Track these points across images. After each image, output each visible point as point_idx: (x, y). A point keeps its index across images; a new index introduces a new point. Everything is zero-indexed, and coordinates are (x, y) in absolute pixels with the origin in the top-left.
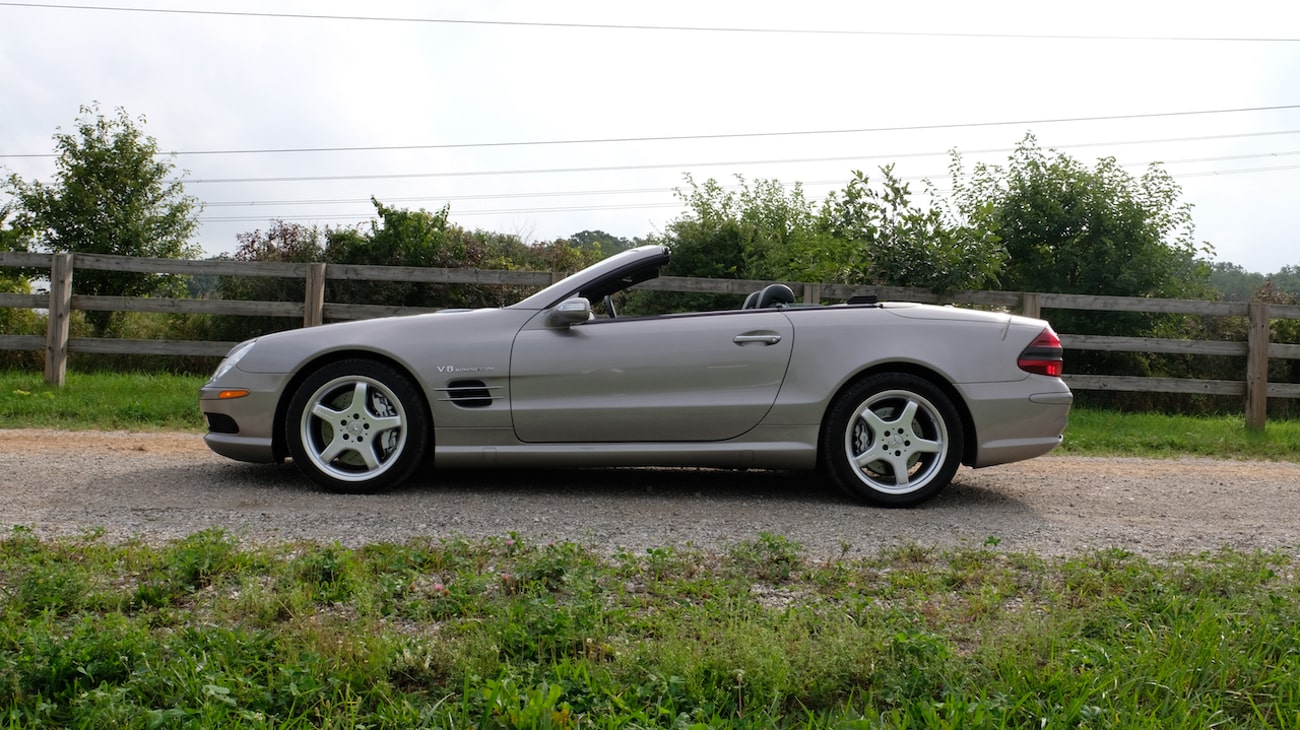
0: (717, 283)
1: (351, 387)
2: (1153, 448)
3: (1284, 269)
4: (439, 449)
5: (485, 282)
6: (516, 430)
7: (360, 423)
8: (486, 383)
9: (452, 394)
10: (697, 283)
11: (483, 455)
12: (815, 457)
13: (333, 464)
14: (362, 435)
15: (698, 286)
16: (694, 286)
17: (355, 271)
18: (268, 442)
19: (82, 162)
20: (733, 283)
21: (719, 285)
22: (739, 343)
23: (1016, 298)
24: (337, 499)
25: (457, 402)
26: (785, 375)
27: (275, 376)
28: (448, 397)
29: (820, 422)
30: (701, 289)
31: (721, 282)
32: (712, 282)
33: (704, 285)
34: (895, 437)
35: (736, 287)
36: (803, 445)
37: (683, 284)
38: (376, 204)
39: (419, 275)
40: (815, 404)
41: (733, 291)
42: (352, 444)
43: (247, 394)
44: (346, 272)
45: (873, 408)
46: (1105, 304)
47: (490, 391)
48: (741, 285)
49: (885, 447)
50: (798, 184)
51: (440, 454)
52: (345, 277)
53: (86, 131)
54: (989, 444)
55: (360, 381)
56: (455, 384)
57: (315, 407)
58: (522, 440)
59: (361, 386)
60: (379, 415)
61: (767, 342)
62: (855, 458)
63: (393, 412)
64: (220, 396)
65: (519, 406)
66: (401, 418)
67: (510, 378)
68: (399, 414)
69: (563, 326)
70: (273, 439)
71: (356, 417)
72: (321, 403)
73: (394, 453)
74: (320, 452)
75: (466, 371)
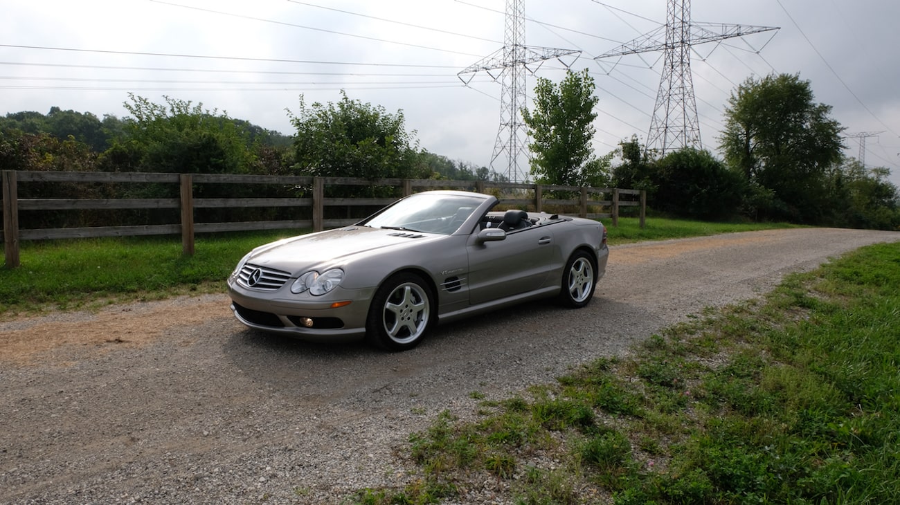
0: (271, 178)
4: (440, 316)
5: (136, 181)
7: (408, 310)
8: (458, 278)
9: (447, 286)
10: (261, 178)
11: (457, 315)
12: (561, 291)
13: (397, 336)
15: (262, 180)
16: (260, 180)
18: (363, 330)
20: (279, 178)
22: (540, 244)
25: (449, 290)
27: (366, 290)
28: (445, 288)
29: (562, 276)
31: (273, 177)
32: (269, 177)
33: (265, 179)
34: (580, 278)
35: (281, 180)
36: (556, 287)
37: (254, 179)
40: (563, 267)
43: (350, 303)
47: (460, 282)
48: (283, 179)
49: (577, 282)
51: (441, 319)
54: (600, 275)
55: (407, 285)
56: (447, 280)
57: (388, 305)
58: (471, 305)
59: (408, 288)
60: (415, 304)
61: (548, 242)
62: (570, 288)
63: (418, 300)
64: (332, 307)
65: (472, 287)
66: (425, 303)
67: (468, 273)
68: (422, 301)
69: (480, 243)
70: (367, 327)
71: (407, 306)
72: (389, 301)
73: (422, 323)
74: (390, 330)
75: (452, 273)
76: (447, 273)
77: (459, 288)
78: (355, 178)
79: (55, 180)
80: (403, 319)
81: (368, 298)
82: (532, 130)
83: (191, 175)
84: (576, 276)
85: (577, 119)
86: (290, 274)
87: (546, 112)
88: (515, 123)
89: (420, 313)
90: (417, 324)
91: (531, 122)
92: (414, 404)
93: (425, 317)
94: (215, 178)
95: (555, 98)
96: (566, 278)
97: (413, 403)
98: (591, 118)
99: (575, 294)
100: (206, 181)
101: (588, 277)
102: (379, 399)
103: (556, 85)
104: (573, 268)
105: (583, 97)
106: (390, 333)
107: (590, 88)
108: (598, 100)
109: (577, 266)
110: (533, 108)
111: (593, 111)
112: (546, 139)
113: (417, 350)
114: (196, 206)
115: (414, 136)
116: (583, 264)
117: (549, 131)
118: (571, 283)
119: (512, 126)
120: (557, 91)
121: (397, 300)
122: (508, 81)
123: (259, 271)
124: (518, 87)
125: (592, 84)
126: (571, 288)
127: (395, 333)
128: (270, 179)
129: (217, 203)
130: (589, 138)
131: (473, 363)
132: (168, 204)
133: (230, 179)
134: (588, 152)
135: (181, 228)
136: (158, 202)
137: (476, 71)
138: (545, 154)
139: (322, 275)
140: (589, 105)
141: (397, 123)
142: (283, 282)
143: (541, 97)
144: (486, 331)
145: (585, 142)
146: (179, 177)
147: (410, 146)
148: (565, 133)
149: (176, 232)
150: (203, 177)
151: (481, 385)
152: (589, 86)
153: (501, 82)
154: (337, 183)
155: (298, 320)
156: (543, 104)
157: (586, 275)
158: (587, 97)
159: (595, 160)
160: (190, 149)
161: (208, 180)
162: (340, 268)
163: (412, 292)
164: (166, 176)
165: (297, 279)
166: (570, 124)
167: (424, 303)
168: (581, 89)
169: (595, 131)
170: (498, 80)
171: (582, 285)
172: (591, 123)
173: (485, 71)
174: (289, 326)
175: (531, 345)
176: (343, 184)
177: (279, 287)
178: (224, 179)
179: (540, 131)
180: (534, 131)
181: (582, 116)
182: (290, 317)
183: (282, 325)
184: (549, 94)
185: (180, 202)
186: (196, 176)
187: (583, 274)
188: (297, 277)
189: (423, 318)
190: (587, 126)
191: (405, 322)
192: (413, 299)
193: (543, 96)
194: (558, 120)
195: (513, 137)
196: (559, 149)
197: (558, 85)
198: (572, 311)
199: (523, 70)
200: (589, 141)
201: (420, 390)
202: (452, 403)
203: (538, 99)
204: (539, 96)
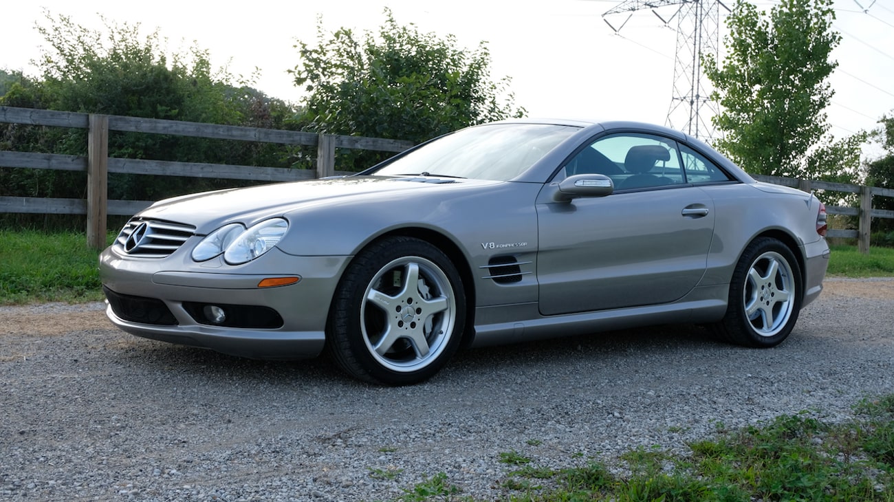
0: (246, 130)
1: (403, 269)
4: (479, 329)
6: (541, 303)
7: (413, 307)
8: (517, 259)
9: (493, 271)
10: (228, 130)
11: (514, 331)
12: (724, 313)
13: (387, 356)
15: (230, 134)
16: (226, 133)
18: (320, 336)
20: (260, 132)
21: (248, 133)
25: (496, 280)
27: (331, 258)
28: (488, 275)
29: (730, 281)
30: (231, 136)
31: (250, 130)
32: (242, 130)
33: (235, 133)
34: (766, 290)
35: (262, 136)
36: (720, 303)
37: (216, 131)
40: (729, 266)
41: (259, 139)
47: (520, 267)
48: (267, 134)
49: (761, 299)
51: (480, 334)
54: (810, 292)
55: (413, 261)
56: (493, 260)
57: (372, 294)
58: (542, 314)
59: (413, 269)
60: (428, 299)
61: (701, 215)
62: (747, 309)
63: (434, 293)
64: (259, 286)
65: (547, 279)
66: (448, 300)
67: (537, 252)
68: (443, 295)
69: (565, 201)
70: (328, 330)
71: (410, 301)
72: (373, 287)
73: (440, 337)
74: (374, 343)
75: (506, 247)
76: (494, 247)
77: (519, 278)
78: (392, 141)
80: (400, 324)
81: (332, 273)
82: (719, 91)
83: (107, 119)
84: (759, 287)
85: (801, 71)
86: (194, 227)
87: (745, 61)
88: (698, 96)
89: (437, 318)
90: (430, 339)
91: (718, 78)
92: (382, 463)
93: (448, 326)
94: (148, 125)
95: (761, 37)
96: (739, 288)
97: (380, 461)
98: (827, 70)
99: (759, 322)
100: (133, 129)
101: (785, 291)
102: (317, 450)
103: (764, 14)
104: (752, 271)
105: (813, 36)
106: (372, 350)
107: (827, 18)
108: (840, 38)
109: (763, 267)
110: (724, 56)
111: (831, 59)
112: (745, 109)
113: (426, 387)
114: (113, 170)
115: (506, 87)
116: (774, 265)
117: (750, 93)
118: (749, 299)
119: (692, 103)
120: (766, 22)
121: (390, 286)
122: (688, 25)
123: (146, 225)
124: (704, 35)
125: (829, 10)
126: (750, 309)
127: (385, 350)
128: (243, 133)
129: (151, 167)
130: (822, 105)
131: (528, 410)
132: (66, 163)
133: (174, 128)
134: (819, 131)
135: (86, 205)
136: (49, 159)
137: (633, 10)
138: (740, 132)
139: (251, 230)
140: (824, 48)
141: (478, 66)
142: (180, 243)
143: (736, 35)
144: (571, 368)
145: (815, 112)
146: (88, 119)
147: (497, 101)
148: (779, 96)
149: (77, 211)
150: (128, 122)
151: (530, 444)
152: (824, 13)
153: (676, 28)
154: (359, 146)
155: (199, 311)
156: (741, 46)
157: (780, 287)
158: (820, 33)
159: (832, 144)
160: (126, 90)
161: (136, 127)
162: (283, 218)
163: (422, 275)
164: (64, 116)
165: (205, 236)
166: (787, 81)
167: (446, 300)
168: (809, 22)
169: (833, 93)
170: (671, 24)
171: (772, 304)
172: (826, 80)
173: (649, 10)
174: (186, 323)
175: (651, 393)
176: (371, 148)
177: (170, 252)
178: (165, 128)
179: (733, 92)
180: (723, 94)
181: (809, 67)
182: (186, 305)
183: (173, 322)
184: (752, 30)
185: (86, 160)
186: (116, 120)
187: (774, 285)
188: (206, 233)
189: (444, 329)
190: (818, 85)
191: (405, 331)
192: (425, 290)
193: (740, 34)
194: (767, 74)
195: (694, 121)
196: (766, 123)
197: (768, 13)
198: (749, 351)
199: (715, 7)
200: (822, 111)
201: (406, 443)
202: (460, 467)
203: (731, 39)
204: (732, 34)
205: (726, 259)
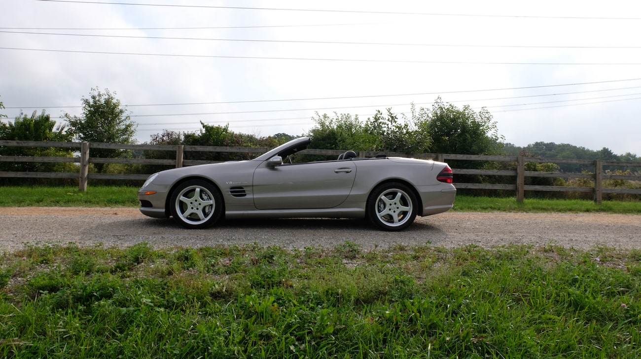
1: (194, 190)
2: (484, 209)
3: (529, 145)
4: (227, 212)
5: (242, 151)
6: (255, 205)
7: (197, 203)
8: (244, 188)
9: (232, 192)
11: (243, 214)
12: (364, 213)
13: (187, 218)
14: (198, 207)
15: (321, 152)
17: (195, 148)
18: (164, 210)
19: (92, 109)
21: (328, 152)
22: (337, 172)
23: (435, 156)
24: (189, 231)
25: (233, 195)
26: (353, 184)
27: (166, 186)
28: (230, 193)
29: (366, 200)
32: (326, 151)
34: (393, 206)
36: (360, 209)
38: (202, 124)
39: (219, 149)
40: (364, 194)
41: (333, 154)
42: (195, 211)
43: (155, 193)
44: (191, 148)
45: (385, 195)
46: (467, 158)
47: (245, 191)
49: (390, 210)
50: (356, 115)
51: (227, 214)
52: (191, 150)
53: (94, 98)
54: (427, 208)
55: (197, 187)
57: (181, 198)
58: (257, 209)
59: (198, 190)
60: (204, 200)
61: (349, 172)
62: (378, 214)
64: (145, 194)
65: (256, 196)
67: (252, 186)
69: (271, 167)
70: (166, 208)
71: (196, 200)
72: (181, 195)
74: (182, 214)
75: (237, 184)
76: (232, 183)
77: (245, 195)
79: (202, 150)
80: (192, 208)
81: (166, 191)
84: (389, 204)
90: (207, 214)
93: (213, 211)
101: (407, 207)
104: (383, 196)
106: (181, 216)
109: (392, 196)
116: (398, 194)
118: (381, 210)
121: (188, 195)
126: (381, 214)
127: (186, 216)
167: (212, 201)
171: (398, 213)
187: (399, 204)
205: (364, 191)
